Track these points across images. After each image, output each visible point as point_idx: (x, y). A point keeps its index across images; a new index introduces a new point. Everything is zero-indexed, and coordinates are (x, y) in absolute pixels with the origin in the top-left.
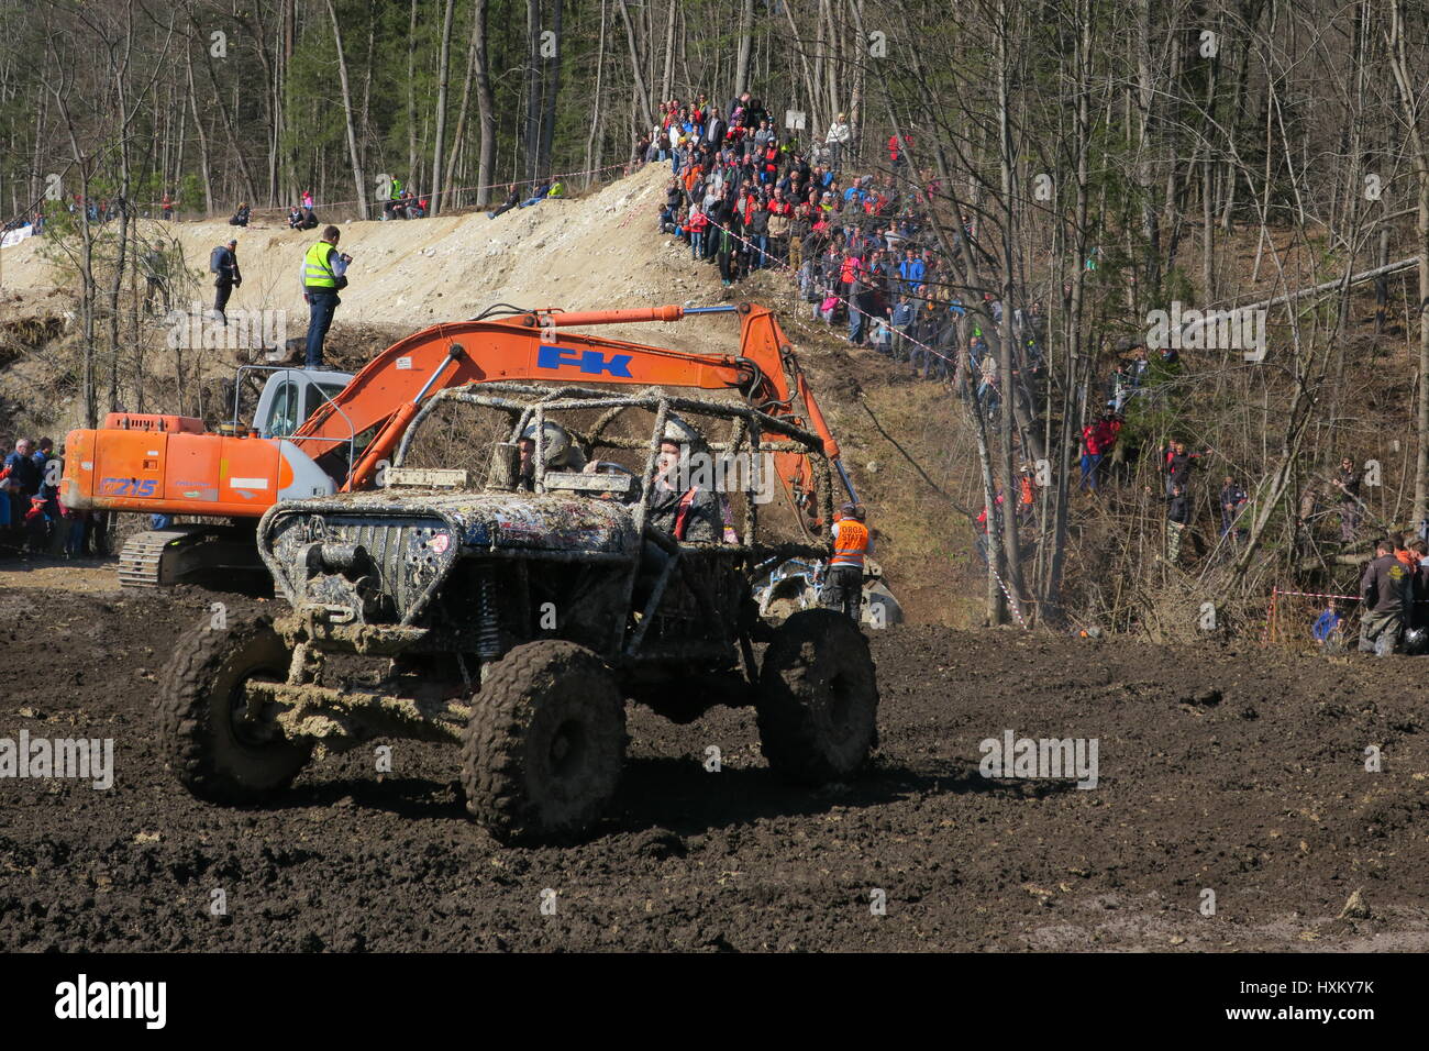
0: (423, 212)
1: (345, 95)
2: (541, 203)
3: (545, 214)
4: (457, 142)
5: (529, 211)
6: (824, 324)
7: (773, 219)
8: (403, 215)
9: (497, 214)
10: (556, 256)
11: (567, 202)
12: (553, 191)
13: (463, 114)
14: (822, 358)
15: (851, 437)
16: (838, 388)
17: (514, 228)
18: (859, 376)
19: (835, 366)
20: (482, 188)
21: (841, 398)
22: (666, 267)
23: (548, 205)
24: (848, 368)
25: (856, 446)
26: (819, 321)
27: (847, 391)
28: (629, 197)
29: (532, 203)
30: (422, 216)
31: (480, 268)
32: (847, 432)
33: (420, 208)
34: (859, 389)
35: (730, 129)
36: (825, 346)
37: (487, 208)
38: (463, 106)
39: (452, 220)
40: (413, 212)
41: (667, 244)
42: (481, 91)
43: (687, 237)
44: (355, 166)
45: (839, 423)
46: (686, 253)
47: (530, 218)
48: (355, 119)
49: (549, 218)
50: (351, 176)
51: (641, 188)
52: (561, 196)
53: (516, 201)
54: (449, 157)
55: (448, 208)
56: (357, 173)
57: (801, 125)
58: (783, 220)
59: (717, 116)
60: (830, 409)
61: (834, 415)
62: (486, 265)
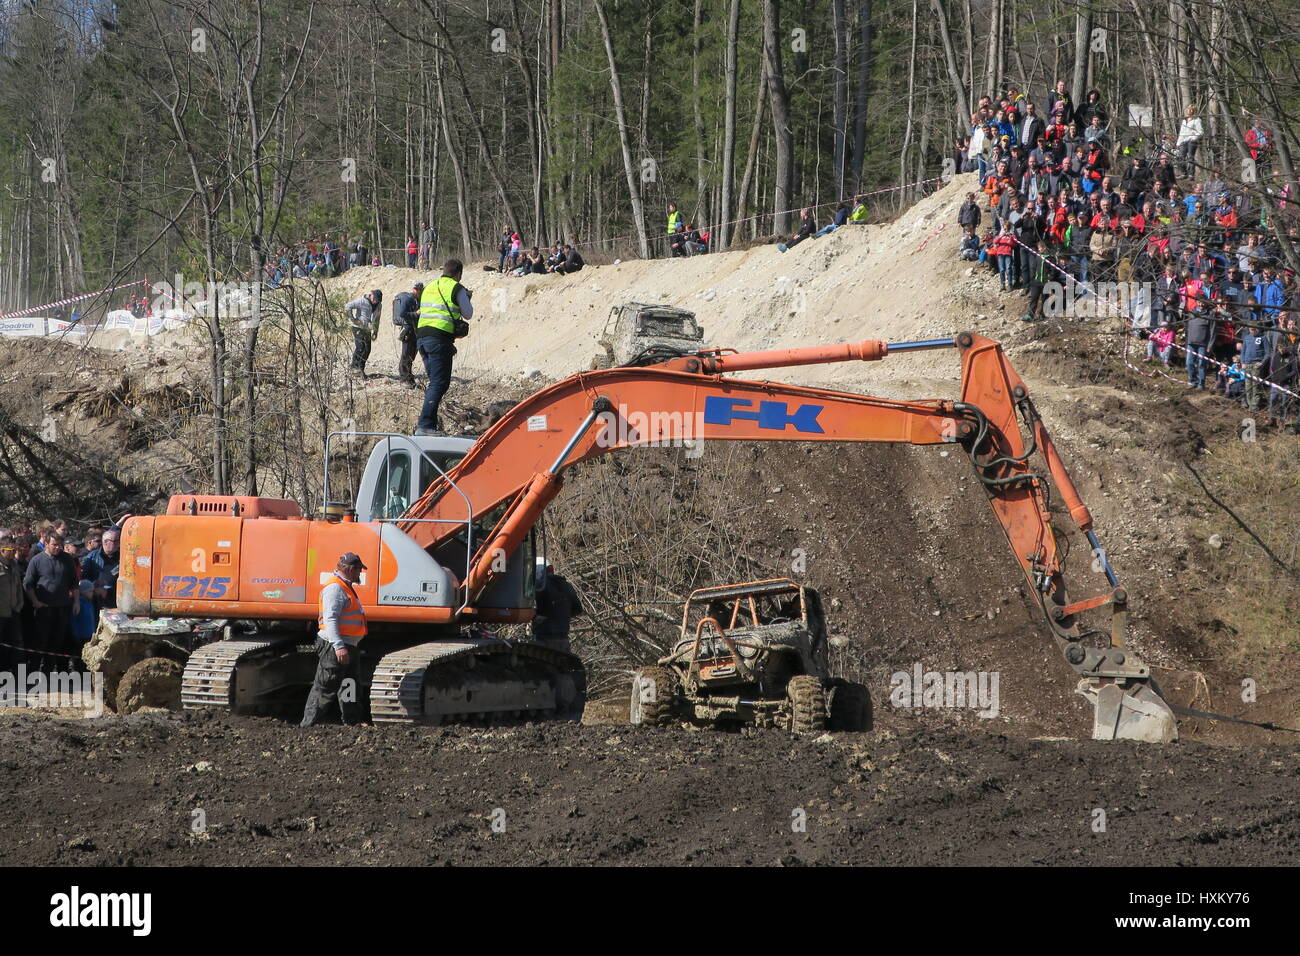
0: (704, 247)
1: (618, 110)
2: (839, 231)
3: (845, 242)
4: (750, 162)
5: (825, 240)
6: (1160, 364)
7: (1096, 237)
8: (680, 252)
9: (790, 246)
10: (838, 294)
11: (871, 227)
12: (856, 216)
13: (756, 127)
14: (1156, 407)
15: (1190, 504)
16: (1175, 444)
17: (807, 261)
18: (1201, 427)
19: (1172, 416)
20: (779, 214)
21: (1177, 456)
22: (966, 301)
23: (849, 233)
24: (1188, 420)
25: (1196, 515)
26: (1155, 362)
27: (1187, 447)
28: (929, 217)
29: (829, 231)
30: (705, 252)
31: (765, 310)
32: (1185, 498)
33: (702, 242)
34: (1201, 444)
35: (1049, 128)
36: (1162, 392)
37: (781, 239)
38: (757, 118)
39: (738, 255)
40: (694, 247)
41: (968, 272)
42: (775, 98)
43: (993, 263)
44: (633, 195)
45: (1176, 487)
46: (993, 284)
47: (827, 249)
48: (631, 140)
49: (850, 247)
50: (629, 208)
51: (943, 206)
52: (864, 221)
53: (810, 231)
54: (741, 179)
55: (743, 240)
56: (635, 203)
57: (1147, 122)
58: (1108, 237)
59: (1033, 114)
60: (1165, 471)
61: (1169, 477)
62: (773, 307)
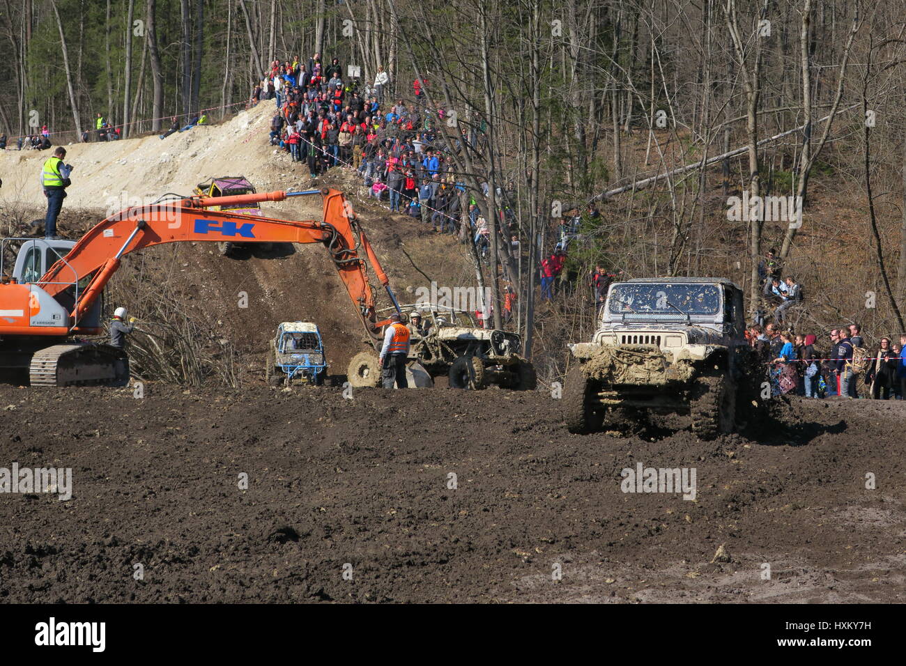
0: (118, 136)
1: (66, 63)
2: (193, 128)
3: (196, 135)
4: (138, 91)
5: (186, 134)
6: (376, 200)
7: (341, 134)
8: (105, 139)
9: (166, 136)
10: (204, 163)
11: (210, 127)
12: (201, 120)
13: (142, 73)
14: (376, 222)
15: (396, 271)
16: (386, 240)
17: (177, 145)
18: (399, 232)
19: (384, 226)
20: (155, 120)
21: (388, 246)
22: (275, 167)
23: (198, 130)
24: (392, 227)
25: (399, 276)
26: (373, 198)
27: (392, 242)
28: (250, 123)
29: (188, 129)
30: (118, 139)
31: (155, 170)
32: (393, 268)
33: (116, 134)
34: (400, 241)
35: (313, 78)
36: (378, 214)
37: (159, 132)
38: (142, 68)
39: (136, 141)
40: (112, 136)
41: (275, 152)
42: (153, 58)
43: (287, 148)
44: (74, 108)
45: (388, 262)
46: (288, 158)
47: (187, 138)
48: (73, 79)
49: (199, 137)
50: (71, 115)
51: (257, 117)
52: (206, 123)
53: (177, 128)
54: (134, 101)
55: (135, 133)
56: (75, 113)
57: (357, 74)
58: (348, 135)
59: (304, 70)
60: (382, 254)
61: (384, 257)
62: (159, 169)
